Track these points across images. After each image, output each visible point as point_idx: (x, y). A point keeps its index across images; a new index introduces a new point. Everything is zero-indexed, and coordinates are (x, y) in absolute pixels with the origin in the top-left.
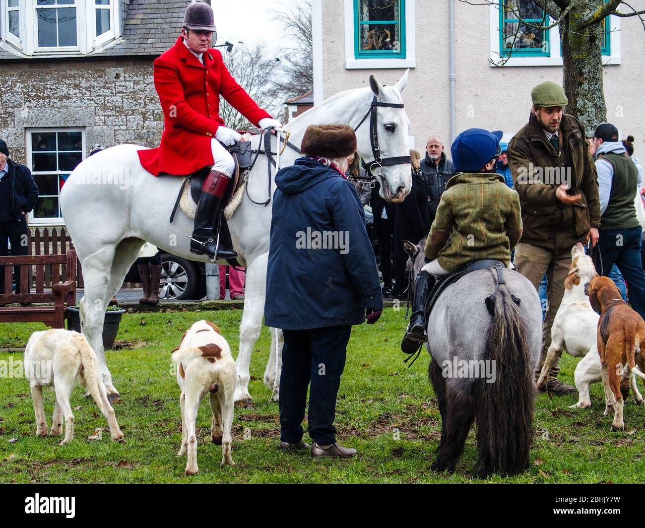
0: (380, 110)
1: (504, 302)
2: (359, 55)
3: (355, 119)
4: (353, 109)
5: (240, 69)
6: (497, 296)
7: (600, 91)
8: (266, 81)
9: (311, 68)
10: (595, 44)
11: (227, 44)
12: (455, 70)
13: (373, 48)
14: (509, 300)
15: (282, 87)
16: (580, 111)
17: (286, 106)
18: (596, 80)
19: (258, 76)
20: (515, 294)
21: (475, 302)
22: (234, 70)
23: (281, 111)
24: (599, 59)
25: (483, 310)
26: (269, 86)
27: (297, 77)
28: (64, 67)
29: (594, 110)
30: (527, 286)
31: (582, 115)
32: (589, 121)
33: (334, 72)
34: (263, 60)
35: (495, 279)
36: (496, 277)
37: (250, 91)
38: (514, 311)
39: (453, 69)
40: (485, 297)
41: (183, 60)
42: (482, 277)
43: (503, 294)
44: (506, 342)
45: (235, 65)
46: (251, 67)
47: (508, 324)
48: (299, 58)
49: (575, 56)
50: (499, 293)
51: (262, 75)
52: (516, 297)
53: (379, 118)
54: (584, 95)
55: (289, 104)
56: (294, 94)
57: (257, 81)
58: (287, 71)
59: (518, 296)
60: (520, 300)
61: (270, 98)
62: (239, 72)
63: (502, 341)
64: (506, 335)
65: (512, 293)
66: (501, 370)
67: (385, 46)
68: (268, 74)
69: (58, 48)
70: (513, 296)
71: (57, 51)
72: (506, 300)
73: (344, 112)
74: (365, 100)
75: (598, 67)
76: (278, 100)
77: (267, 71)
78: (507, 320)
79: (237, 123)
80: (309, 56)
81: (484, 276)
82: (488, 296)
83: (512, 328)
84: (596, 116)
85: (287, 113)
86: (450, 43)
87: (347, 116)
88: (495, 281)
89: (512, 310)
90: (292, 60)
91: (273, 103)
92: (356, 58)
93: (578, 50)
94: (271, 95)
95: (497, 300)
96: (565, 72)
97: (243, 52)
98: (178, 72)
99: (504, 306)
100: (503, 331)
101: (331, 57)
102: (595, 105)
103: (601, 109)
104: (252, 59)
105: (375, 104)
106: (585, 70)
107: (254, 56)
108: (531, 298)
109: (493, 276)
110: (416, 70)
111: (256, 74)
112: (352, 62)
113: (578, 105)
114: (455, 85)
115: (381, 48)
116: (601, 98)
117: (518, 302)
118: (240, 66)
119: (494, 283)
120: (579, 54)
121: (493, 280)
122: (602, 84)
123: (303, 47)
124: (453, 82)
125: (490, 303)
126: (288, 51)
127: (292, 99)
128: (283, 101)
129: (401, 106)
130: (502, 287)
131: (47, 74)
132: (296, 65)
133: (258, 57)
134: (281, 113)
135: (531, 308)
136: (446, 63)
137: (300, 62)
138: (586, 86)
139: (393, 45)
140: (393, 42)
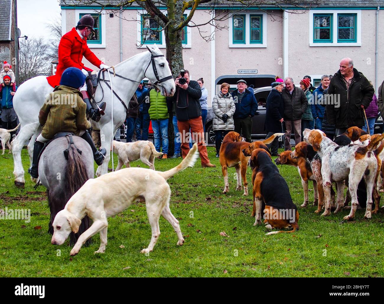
1: (73, 153)
5: (32, 48)
6: (69, 150)
7: (181, 58)
8: (43, 54)
10: (179, 38)
11: (25, 36)
12: (122, 49)
14: (76, 152)
15: (50, 56)
16: (173, 66)
17: (52, 64)
18: (180, 53)
19: (40, 51)
20: (79, 149)
21: (58, 153)
22: (30, 49)
23: (50, 66)
24: (181, 45)
25: (62, 158)
26: (45, 56)
29: (179, 66)
30: (86, 144)
31: (174, 68)
32: (176, 70)
34: (42, 44)
35: (68, 141)
36: (69, 140)
37: (37, 57)
38: (79, 157)
39: (121, 48)
40: (63, 151)
42: (62, 140)
43: (73, 149)
44: (75, 173)
45: (30, 46)
46: (37, 48)
47: (76, 163)
49: (171, 43)
50: (70, 148)
51: (42, 51)
52: (80, 150)
54: (175, 60)
55: (53, 63)
56: (55, 59)
57: (40, 54)
58: (53, 49)
59: (80, 149)
60: (81, 151)
61: (45, 61)
62: (32, 49)
63: (73, 172)
64: (75, 169)
65: (77, 148)
66: (74, 187)
67: (93, 39)
68: (44, 50)
70: (78, 150)
72: (74, 152)
75: (181, 48)
76: (49, 61)
77: (44, 49)
78: (75, 161)
79: (31, 71)
81: (63, 140)
82: (65, 150)
83: (78, 165)
84: (179, 68)
85: (52, 67)
86: (120, 38)
88: (69, 142)
89: (77, 156)
90: (55, 45)
91: (46, 63)
93: (172, 41)
94: (46, 60)
95: (70, 152)
96: (167, 50)
97: (34, 41)
99: (73, 154)
100: (73, 167)
102: (179, 64)
103: (182, 66)
104: (38, 44)
105: (153, 57)
106: (175, 49)
107: (38, 43)
108: (88, 150)
109: (68, 140)
110: (106, 49)
111: (39, 50)
113: (172, 64)
114: (122, 55)
116: (182, 61)
117: (80, 152)
118: (33, 47)
119: (68, 143)
120: (172, 42)
121: (67, 142)
122: (182, 55)
124: (121, 54)
125: (66, 154)
126: (53, 41)
127: (55, 61)
128: (51, 62)
130: (72, 145)
132: (56, 47)
133: (40, 44)
134: (50, 67)
135: (87, 155)
136: (118, 46)
138: (175, 56)
139: (96, 38)
140: (96, 37)
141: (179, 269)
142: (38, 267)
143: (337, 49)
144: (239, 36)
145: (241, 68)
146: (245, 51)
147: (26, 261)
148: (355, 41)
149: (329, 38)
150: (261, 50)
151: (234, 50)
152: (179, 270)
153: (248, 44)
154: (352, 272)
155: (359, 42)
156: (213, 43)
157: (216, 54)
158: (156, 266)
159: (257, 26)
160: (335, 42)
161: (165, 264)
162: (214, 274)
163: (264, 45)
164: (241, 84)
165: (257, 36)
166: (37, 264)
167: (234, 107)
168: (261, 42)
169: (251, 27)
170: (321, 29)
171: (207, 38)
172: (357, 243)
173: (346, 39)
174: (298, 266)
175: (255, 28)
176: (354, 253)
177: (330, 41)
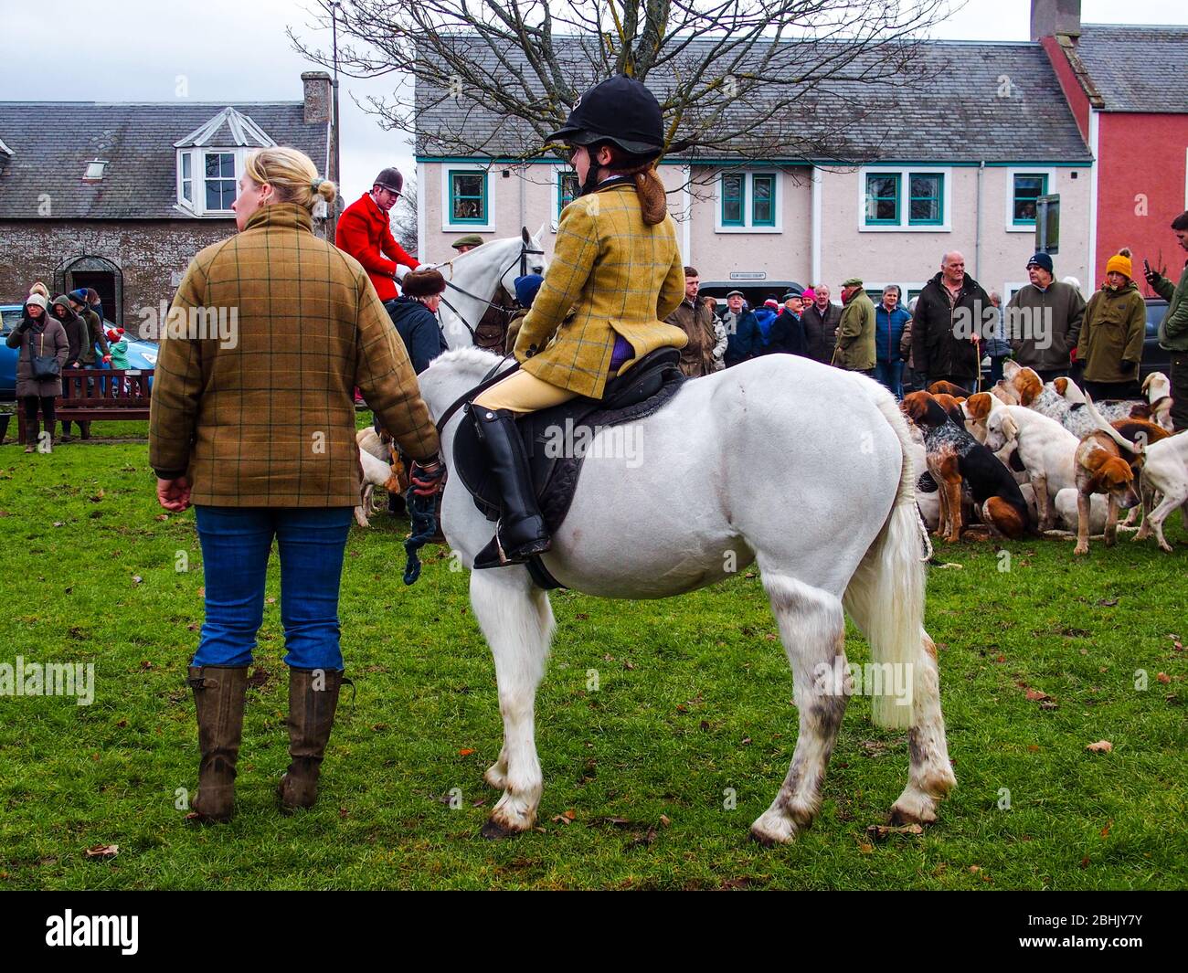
0: (529, 256)
2: (452, 222)
3: (506, 262)
4: (505, 255)
9: (417, 231)
13: (463, 216)
27: (406, 238)
28: (226, 225)
33: (433, 234)
41: (373, 214)
48: (407, 224)
53: (528, 262)
67: (472, 215)
69: (222, 211)
71: (221, 213)
73: (498, 257)
74: (515, 248)
80: (415, 222)
86: (521, 214)
87: (499, 260)
92: (450, 224)
98: (368, 223)
101: (432, 222)
105: (524, 251)
110: (495, 234)
112: (447, 226)
115: (469, 217)
123: (411, 215)
129: (542, 253)
131: (213, 231)
132: (405, 229)
137: (409, 226)
139: (478, 214)
140: (478, 212)
141: (638, 635)
142: (383, 629)
143: (908, 235)
144: (733, 213)
145: (736, 269)
146: (744, 239)
147: (363, 617)
148: (940, 221)
149: (894, 217)
150: (773, 237)
151: (724, 237)
152: (638, 637)
153: (749, 226)
154: (952, 644)
155: (947, 225)
156: (686, 225)
157: (691, 244)
158: (595, 629)
159: (765, 195)
160: (905, 224)
161: (612, 626)
162: (702, 645)
163: (778, 227)
164: (736, 297)
165: (765, 213)
166: (381, 622)
167: (726, 339)
168: (772, 223)
169: (755, 196)
170: (879, 201)
171: (679, 217)
172: (957, 591)
173: (922, 218)
174: (853, 632)
175: (761, 198)
176: (952, 609)
177: (896, 222)
